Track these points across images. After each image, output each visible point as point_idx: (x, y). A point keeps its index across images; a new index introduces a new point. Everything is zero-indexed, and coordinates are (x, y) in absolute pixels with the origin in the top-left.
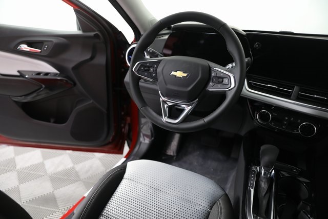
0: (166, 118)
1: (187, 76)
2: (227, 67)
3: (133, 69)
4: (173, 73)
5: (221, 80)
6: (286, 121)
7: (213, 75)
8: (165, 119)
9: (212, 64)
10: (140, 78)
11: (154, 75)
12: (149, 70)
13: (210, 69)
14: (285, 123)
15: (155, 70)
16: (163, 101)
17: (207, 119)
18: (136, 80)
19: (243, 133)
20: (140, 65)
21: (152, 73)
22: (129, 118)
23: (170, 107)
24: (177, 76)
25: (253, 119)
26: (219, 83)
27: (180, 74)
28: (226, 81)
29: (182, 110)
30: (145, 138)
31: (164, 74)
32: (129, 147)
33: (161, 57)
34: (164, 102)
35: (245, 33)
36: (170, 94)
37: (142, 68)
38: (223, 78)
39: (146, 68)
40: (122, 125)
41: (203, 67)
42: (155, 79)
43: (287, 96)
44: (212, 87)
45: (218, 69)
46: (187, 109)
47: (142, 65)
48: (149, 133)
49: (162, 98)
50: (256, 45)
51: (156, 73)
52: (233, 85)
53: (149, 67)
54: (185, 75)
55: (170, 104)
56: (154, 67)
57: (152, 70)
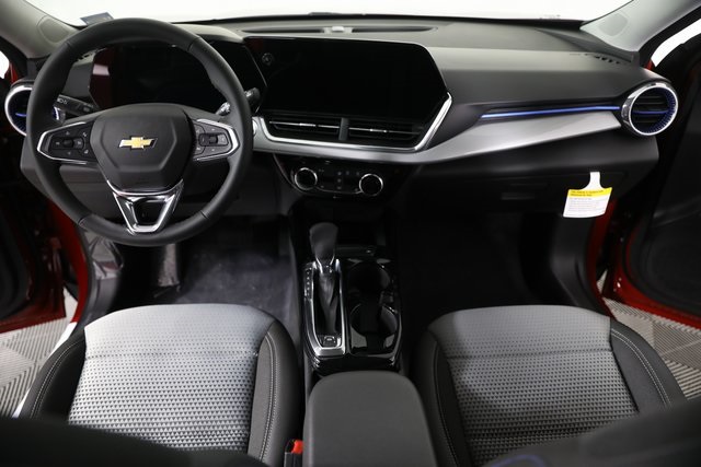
0: (135, 226)
1: (152, 143)
3: (38, 149)
4: (124, 143)
5: (213, 139)
6: (340, 177)
7: (198, 132)
8: (135, 229)
9: (192, 112)
10: (59, 164)
11: (86, 152)
12: (73, 144)
13: (190, 124)
14: (339, 181)
15: (87, 142)
16: (120, 197)
17: (208, 210)
18: (52, 170)
20: (50, 138)
21: (82, 149)
23: (136, 205)
24: (134, 147)
26: (211, 144)
27: (137, 143)
28: (222, 139)
29: (162, 204)
30: (105, 269)
31: (107, 148)
32: (75, 298)
33: (92, 111)
34: (123, 199)
36: (128, 183)
37: (58, 143)
38: (216, 135)
39: (66, 143)
40: (45, 258)
41: (177, 121)
42: (92, 159)
43: (332, 136)
44: (203, 155)
45: (205, 121)
46: (169, 201)
47: (55, 137)
48: (111, 258)
49: (117, 193)
50: (266, 58)
51: (90, 148)
52: (235, 145)
53: (71, 138)
54: (148, 142)
55: (134, 200)
56: (82, 137)
57: (79, 143)
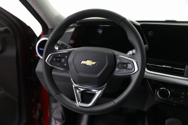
0: (79, 102)
1: (96, 64)
2: (128, 54)
3: (46, 61)
4: (83, 62)
5: (125, 65)
6: (183, 95)
7: (118, 61)
8: (78, 104)
9: (116, 53)
10: (52, 68)
11: (65, 65)
12: (61, 60)
13: (115, 57)
14: (182, 97)
15: (67, 61)
16: (75, 87)
17: (117, 101)
18: (49, 70)
19: (146, 109)
20: (52, 56)
21: (64, 63)
22: (39, 105)
23: (82, 93)
24: (87, 64)
25: (153, 96)
26: (124, 68)
27: (89, 63)
28: (130, 66)
29: (94, 94)
30: (57, 122)
31: (75, 64)
33: (70, 48)
34: (76, 88)
35: (139, 24)
36: (81, 81)
37: (54, 59)
38: (127, 64)
39: (58, 59)
41: (109, 55)
42: (67, 68)
43: (181, 74)
44: (119, 72)
45: (122, 56)
46: (98, 93)
47: (54, 56)
48: (59, 116)
49: (74, 85)
50: (150, 33)
51: (67, 63)
52: (136, 69)
53: (60, 58)
54: (94, 63)
55: (82, 90)
56: (65, 58)
57: (63, 60)
